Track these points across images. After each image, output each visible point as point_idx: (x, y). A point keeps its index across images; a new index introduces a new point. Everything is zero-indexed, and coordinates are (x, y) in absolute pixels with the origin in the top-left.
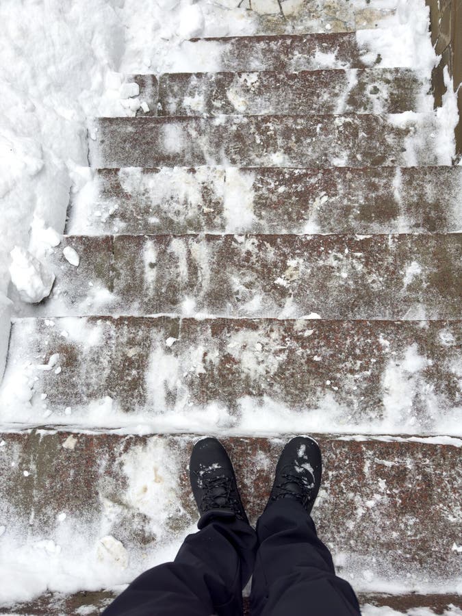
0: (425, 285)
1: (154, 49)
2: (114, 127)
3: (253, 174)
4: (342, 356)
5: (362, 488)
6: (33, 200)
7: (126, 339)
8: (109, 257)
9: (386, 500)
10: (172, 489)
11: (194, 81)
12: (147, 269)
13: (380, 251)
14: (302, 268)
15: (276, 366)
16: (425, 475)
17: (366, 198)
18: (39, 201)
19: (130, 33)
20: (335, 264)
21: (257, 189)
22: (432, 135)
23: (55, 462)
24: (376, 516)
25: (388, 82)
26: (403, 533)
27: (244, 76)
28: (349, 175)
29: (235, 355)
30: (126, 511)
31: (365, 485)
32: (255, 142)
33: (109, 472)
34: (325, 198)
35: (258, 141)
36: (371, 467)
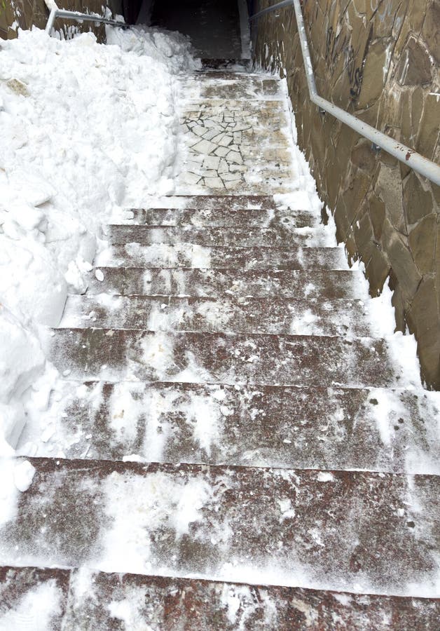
0: (318, 295)
1: (143, 199)
2: (119, 229)
3: (210, 248)
4: (267, 315)
5: (278, 355)
6: (78, 246)
7: (136, 306)
8: (122, 277)
9: (293, 361)
10: (169, 355)
11: (170, 213)
12: (145, 284)
13: (289, 278)
14: (242, 285)
15: (228, 319)
16: (314, 350)
17: (281, 262)
18: (82, 248)
19: (128, 190)
20: (262, 283)
21: (212, 256)
22: (323, 239)
23: (101, 342)
24: (288, 368)
25: (294, 217)
26: (303, 376)
27: (202, 211)
28: (270, 251)
29: (203, 313)
30: (142, 365)
31: (280, 354)
32: (210, 239)
33: (132, 347)
34: (256, 261)
35: (212, 239)
36: (283, 346)
